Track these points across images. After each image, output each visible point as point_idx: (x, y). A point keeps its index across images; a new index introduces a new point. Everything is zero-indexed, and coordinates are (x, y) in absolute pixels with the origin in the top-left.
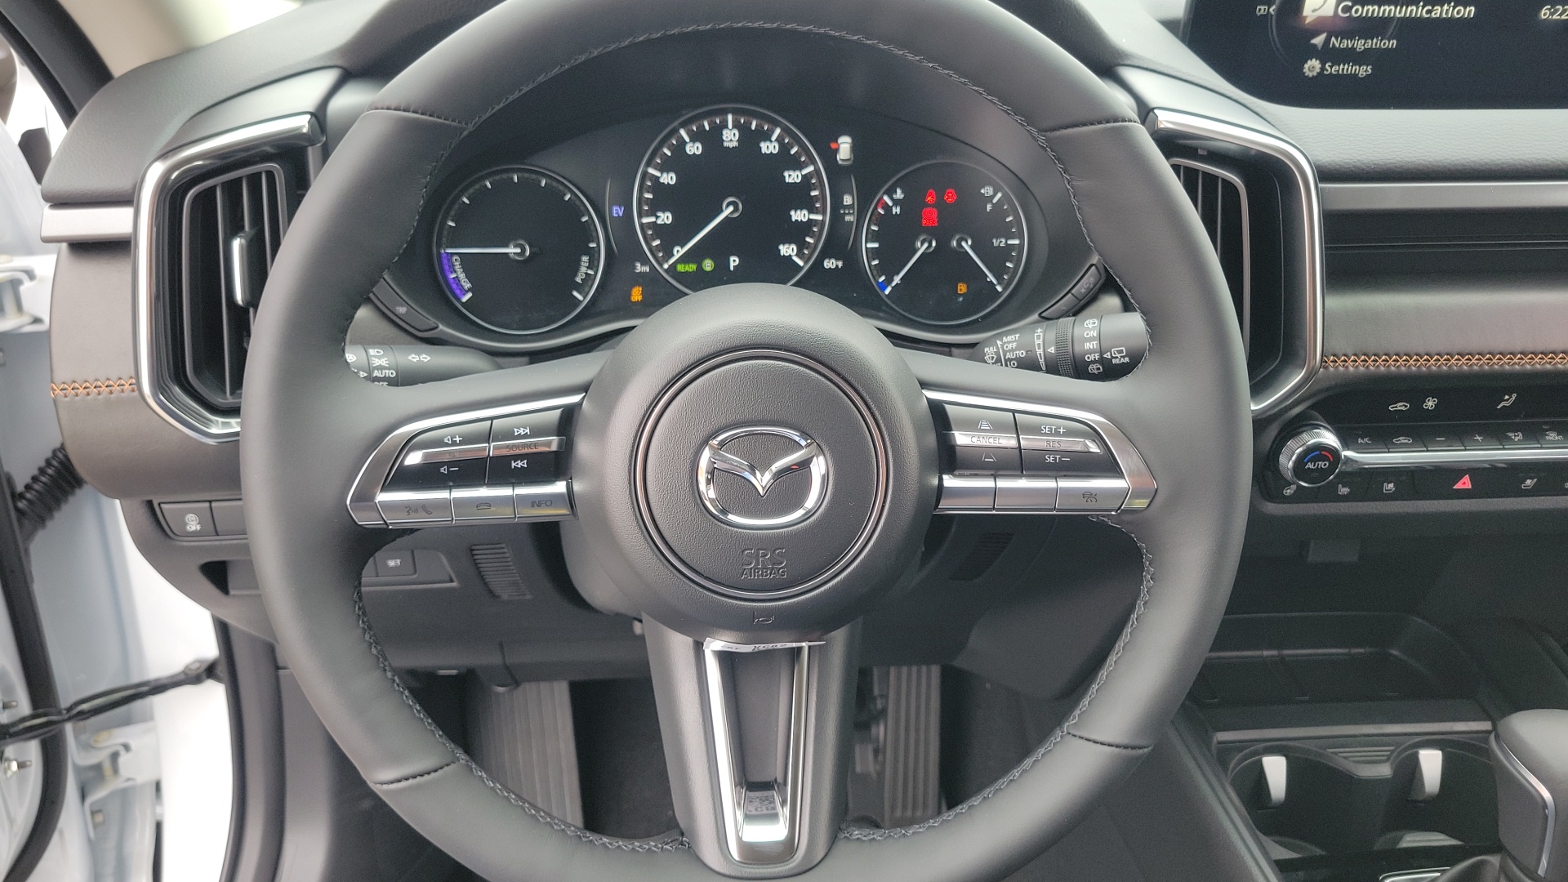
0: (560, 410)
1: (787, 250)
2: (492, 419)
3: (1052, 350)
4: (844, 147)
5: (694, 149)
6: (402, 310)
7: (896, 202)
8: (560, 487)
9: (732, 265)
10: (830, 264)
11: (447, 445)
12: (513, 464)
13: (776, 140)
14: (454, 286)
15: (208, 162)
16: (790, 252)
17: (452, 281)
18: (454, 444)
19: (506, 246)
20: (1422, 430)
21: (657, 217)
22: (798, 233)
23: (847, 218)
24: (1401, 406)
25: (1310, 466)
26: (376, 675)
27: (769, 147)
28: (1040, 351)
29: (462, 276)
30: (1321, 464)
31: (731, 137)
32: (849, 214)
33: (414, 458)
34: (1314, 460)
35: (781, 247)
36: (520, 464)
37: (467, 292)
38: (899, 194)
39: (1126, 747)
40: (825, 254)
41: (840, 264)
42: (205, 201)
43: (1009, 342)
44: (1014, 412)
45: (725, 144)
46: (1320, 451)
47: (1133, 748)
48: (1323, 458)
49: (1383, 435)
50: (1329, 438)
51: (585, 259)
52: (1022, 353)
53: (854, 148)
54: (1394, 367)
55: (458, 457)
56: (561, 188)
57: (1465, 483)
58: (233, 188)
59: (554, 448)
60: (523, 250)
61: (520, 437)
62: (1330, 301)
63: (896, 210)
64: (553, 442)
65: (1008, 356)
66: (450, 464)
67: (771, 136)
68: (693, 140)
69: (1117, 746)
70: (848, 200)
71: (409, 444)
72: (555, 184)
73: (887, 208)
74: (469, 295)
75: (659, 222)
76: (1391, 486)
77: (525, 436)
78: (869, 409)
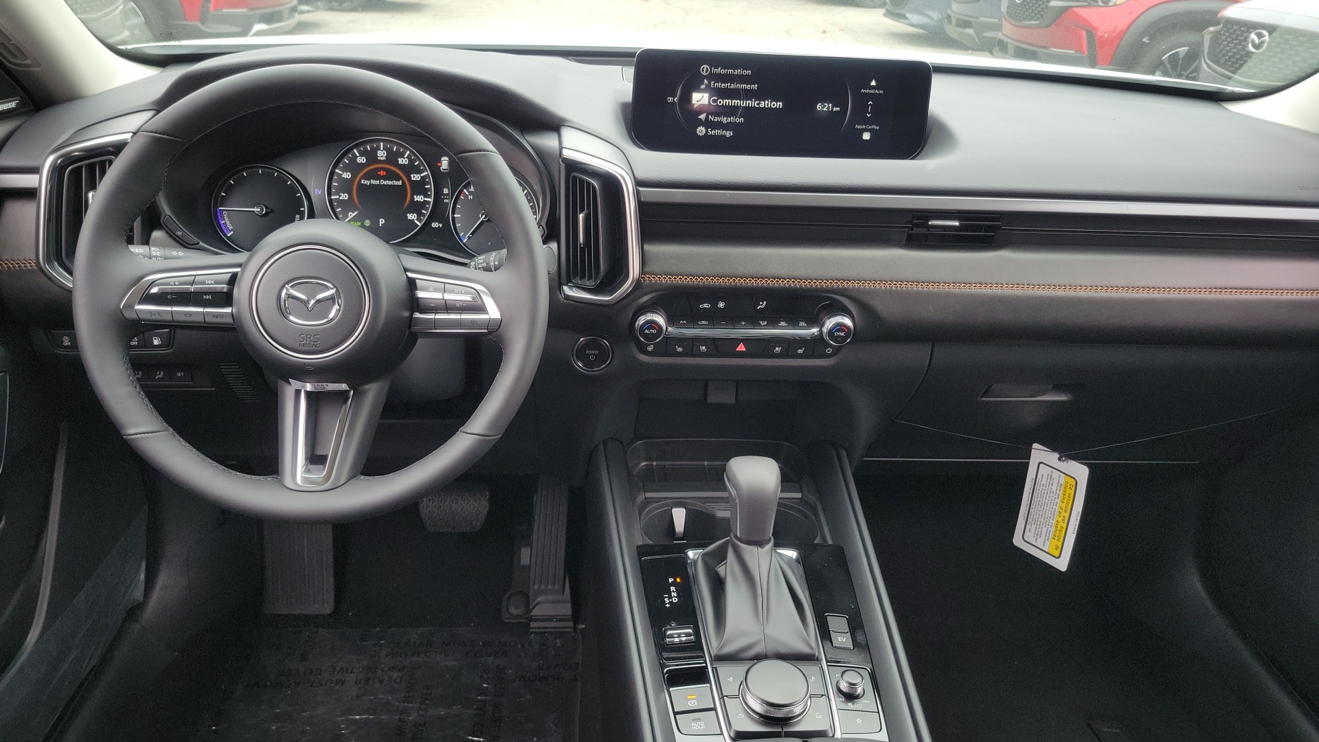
0: (230, 275)
1: (411, 216)
2: (195, 276)
3: (497, 263)
4: (445, 163)
5: (361, 160)
6: (179, 233)
7: (471, 193)
8: (228, 310)
9: (381, 223)
10: (435, 225)
11: (172, 285)
12: (204, 297)
13: (407, 157)
14: (223, 228)
15: (81, 153)
16: (413, 218)
17: (222, 225)
18: (175, 285)
19: (254, 208)
20: (714, 318)
21: (340, 196)
22: (418, 208)
23: (445, 201)
24: (706, 306)
25: (647, 331)
26: (132, 388)
27: (403, 161)
28: (492, 264)
29: (228, 222)
30: (652, 331)
31: (382, 155)
32: (447, 199)
33: (155, 290)
34: (648, 328)
35: (408, 215)
36: (208, 297)
37: (230, 231)
38: (472, 189)
39: (482, 435)
40: (431, 219)
41: (441, 225)
42: (76, 173)
43: (481, 259)
44: (445, 283)
45: (379, 158)
46: (652, 324)
47: (486, 436)
48: (654, 328)
49: (694, 318)
50: (660, 320)
51: (298, 216)
52: (484, 265)
53: (450, 164)
54: (687, 281)
55: (175, 291)
56: (286, 178)
57: (741, 348)
58: (91, 168)
59: (225, 290)
60: (262, 210)
61: (208, 284)
62: (653, 249)
63: (470, 197)
64: (225, 287)
65: (480, 266)
66: (172, 294)
67: (404, 155)
68: (361, 155)
69: (479, 435)
70: (446, 191)
71: (152, 284)
72: (282, 175)
73: (466, 196)
74: (232, 232)
75: (341, 198)
76: (704, 348)
77: (211, 284)
78: (364, 277)
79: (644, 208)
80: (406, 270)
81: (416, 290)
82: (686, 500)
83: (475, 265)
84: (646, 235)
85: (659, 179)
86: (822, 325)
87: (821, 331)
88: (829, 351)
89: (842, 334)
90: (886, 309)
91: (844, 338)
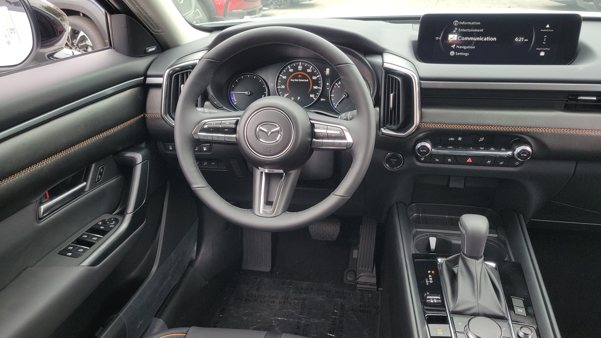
0: (236, 120)
1: (312, 96)
2: (222, 121)
3: (351, 117)
4: (328, 71)
5: (291, 70)
6: (216, 103)
7: (339, 85)
8: (234, 136)
9: (298, 99)
10: (322, 100)
11: (212, 124)
12: (225, 130)
13: (311, 69)
14: (233, 101)
15: (179, 69)
16: (313, 96)
17: (232, 99)
18: (214, 124)
19: (245, 92)
20: (456, 145)
21: (281, 87)
22: (315, 92)
23: (327, 88)
24: (452, 139)
25: (421, 151)
26: (195, 168)
27: (309, 71)
28: (349, 117)
29: (235, 98)
30: (424, 151)
31: (300, 68)
32: (328, 87)
33: (206, 126)
34: (422, 149)
35: (310, 95)
36: (226, 130)
37: (235, 102)
38: (340, 83)
39: (342, 196)
40: (320, 97)
41: (325, 100)
42: (177, 77)
43: (343, 115)
44: (327, 125)
45: (299, 70)
46: (424, 147)
47: (344, 197)
48: (425, 149)
49: (445, 145)
50: (428, 145)
51: (263, 96)
52: (345, 118)
53: (330, 71)
54: (444, 127)
55: (214, 127)
56: (259, 79)
57: (469, 160)
58: (183, 74)
59: (233, 127)
60: (249, 93)
61: (227, 124)
62: (426, 111)
63: (339, 87)
64: (234, 126)
65: (343, 118)
66: (212, 128)
67: (310, 68)
68: (291, 68)
69: (341, 196)
70: (328, 84)
71: (205, 124)
72: (257, 78)
73: (337, 86)
74: (236, 103)
76: (450, 160)
77: (228, 124)
78: (292, 122)
79: (423, 91)
80: (310, 119)
81: (314, 128)
82: (437, 234)
83: (341, 118)
84: (424, 104)
85: (431, 77)
86: (514, 150)
87: (513, 154)
88: (517, 163)
89: (525, 155)
90: (551, 143)
91: (526, 158)
